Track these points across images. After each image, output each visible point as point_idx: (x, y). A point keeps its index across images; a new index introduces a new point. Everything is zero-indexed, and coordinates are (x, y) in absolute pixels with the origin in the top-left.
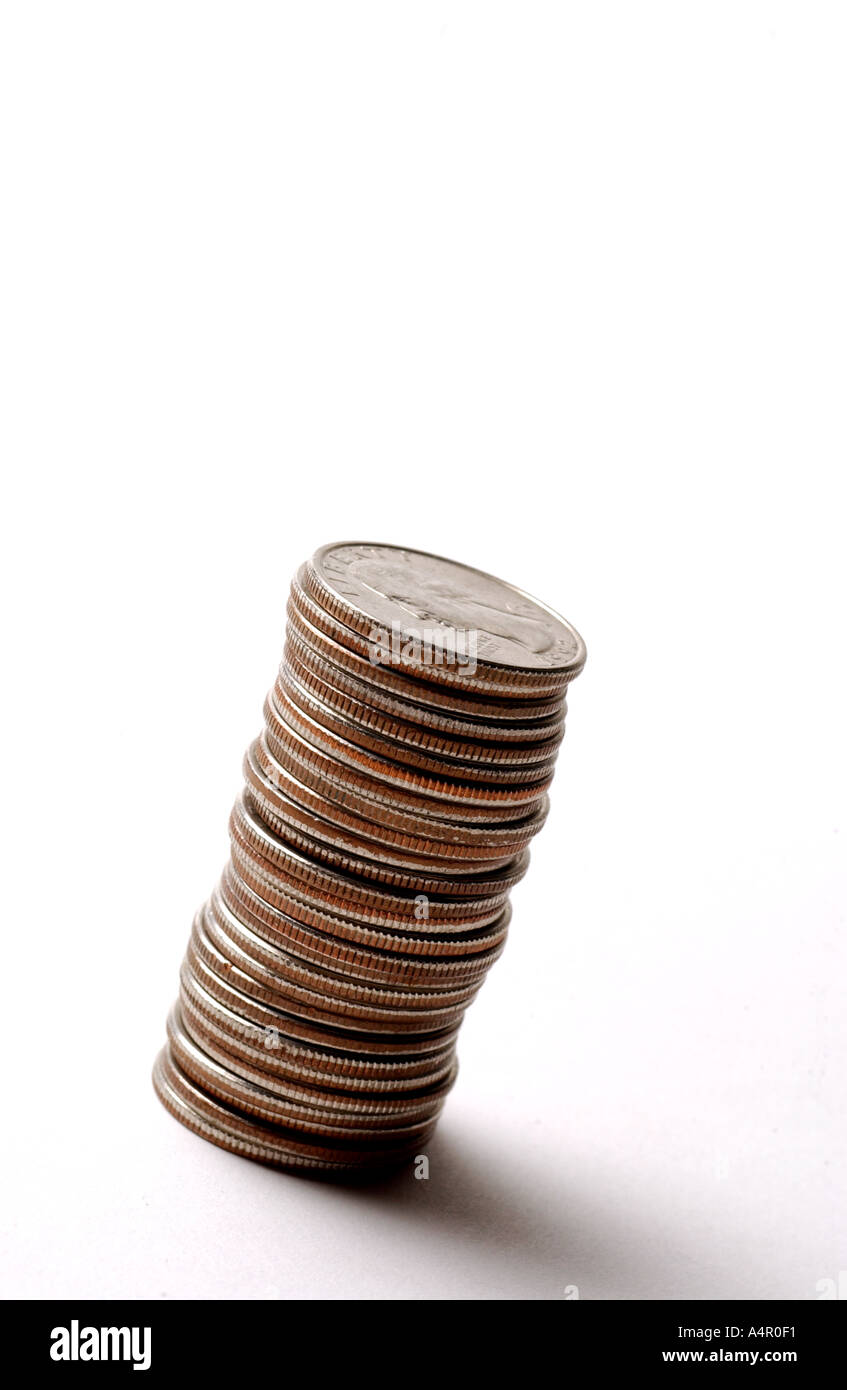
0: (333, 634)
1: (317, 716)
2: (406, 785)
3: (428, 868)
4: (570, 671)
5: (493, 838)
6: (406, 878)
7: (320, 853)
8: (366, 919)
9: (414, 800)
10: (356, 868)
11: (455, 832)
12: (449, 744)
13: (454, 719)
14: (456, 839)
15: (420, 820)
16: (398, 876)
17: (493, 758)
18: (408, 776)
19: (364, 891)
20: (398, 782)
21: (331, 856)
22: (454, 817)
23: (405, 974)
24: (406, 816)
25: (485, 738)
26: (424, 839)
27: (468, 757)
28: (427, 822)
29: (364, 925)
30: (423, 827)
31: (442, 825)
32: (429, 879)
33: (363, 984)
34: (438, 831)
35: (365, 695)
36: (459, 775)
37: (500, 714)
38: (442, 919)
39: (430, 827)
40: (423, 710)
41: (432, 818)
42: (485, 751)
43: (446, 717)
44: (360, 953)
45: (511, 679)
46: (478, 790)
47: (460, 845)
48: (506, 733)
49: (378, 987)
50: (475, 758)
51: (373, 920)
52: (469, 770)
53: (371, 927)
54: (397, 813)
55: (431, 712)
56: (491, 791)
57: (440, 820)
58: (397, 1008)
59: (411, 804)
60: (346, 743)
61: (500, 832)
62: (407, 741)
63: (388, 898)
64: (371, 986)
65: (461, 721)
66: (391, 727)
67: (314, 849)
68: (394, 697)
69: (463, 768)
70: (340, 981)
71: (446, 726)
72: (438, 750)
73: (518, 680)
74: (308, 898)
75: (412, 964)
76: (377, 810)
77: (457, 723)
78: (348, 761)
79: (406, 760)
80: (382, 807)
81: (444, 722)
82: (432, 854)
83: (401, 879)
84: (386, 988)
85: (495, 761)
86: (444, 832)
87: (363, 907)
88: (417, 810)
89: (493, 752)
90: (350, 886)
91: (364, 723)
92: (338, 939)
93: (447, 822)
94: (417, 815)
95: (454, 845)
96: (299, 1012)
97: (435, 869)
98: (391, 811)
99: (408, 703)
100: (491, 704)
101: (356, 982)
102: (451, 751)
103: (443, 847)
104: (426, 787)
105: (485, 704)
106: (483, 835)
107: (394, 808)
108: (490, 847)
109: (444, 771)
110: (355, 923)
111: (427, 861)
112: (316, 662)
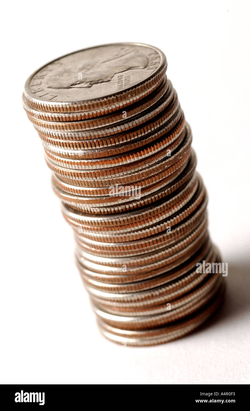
0: (59, 120)
1: (76, 157)
2: (132, 160)
3: (162, 186)
4: (163, 67)
5: (180, 155)
6: (156, 196)
7: (115, 210)
8: (151, 223)
9: (140, 164)
10: (133, 206)
11: (164, 164)
12: (139, 132)
13: (134, 120)
14: (166, 167)
15: (147, 170)
16: (153, 198)
17: (160, 124)
18: (131, 156)
19: (144, 213)
20: (129, 162)
21: (120, 208)
22: (160, 159)
23: (181, 232)
24: (141, 172)
25: (151, 118)
26: (154, 176)
27: (149, 131)
28: (151, 168)
29: (152, 226)
30: (150, 172)
31: (158, 165)
32: (165, 190)
33: (167, 248)
34: (157, 169)
35: (90, 136)
36: (151, 141)
37: (150, 104)
38: (180, 201)
39: (153, 170)
40: (119, 125)
41: (152, 166)
42: (155, 123)
43: (130, 121)
44: (158, 238)
45: (146, 87)
46: (162, 141)
47: (169, 168)
48: (157, 110)
49: (173, 245)
50: (153, 129)
51: (154, 222)
52: (153, 136)
53: (155, 225)
54: (136, 174)
55: (123, 124)
56: (167, 138)
57: (155, 164)
58: (185, 247)
59: (140, 166)
60: (96, 160)
61: (181, 151)
62: (121, 142)
63: (155, 209)
64: (170, 247)
65: (137, 119)
66: (110, 141)
67: (111, 211)
68: (103, 128)
69: (151, 137)
70: (157, 253)
71: (133, 125)
72: (136, 137)
73: (149, 85)
74: (122, 231)
75: (181, 227)
76: (127, 178)
77: (136, 121)
78: (102, 167)
79: (125, 151)
80: (129, 176)
81: (130, 124)
82: (161, 179)
83: (155, 198)
84: (176, 243)
85: (161, 124)
86: (160, 167)
87: (147, 219)
88: (144, 167)
89: (158, 122)
90: (136, 216)
91: (98, 147)
92: (145, 238)
93: (158, 163)
94: (144, 169)
95: (167, 169)
96: (148, 276)
97: (165, 184)
98: (133, 175)
99: (111, 127)
100: (144, 103)
101: (163, 249)
102: (141, 133)
103: (163, 174)
104: (141, 155)
105: (142, 105)
106: (175, 157)
107: (134, 173)
108: (181, 159)
109: (144, 144)
110: (148, 228)
111: (160, 183)
112: (60, 135)
